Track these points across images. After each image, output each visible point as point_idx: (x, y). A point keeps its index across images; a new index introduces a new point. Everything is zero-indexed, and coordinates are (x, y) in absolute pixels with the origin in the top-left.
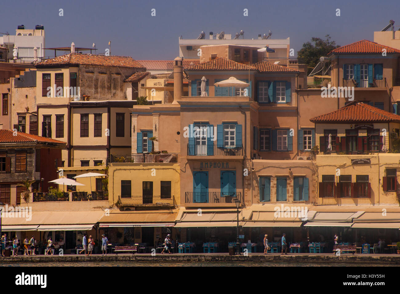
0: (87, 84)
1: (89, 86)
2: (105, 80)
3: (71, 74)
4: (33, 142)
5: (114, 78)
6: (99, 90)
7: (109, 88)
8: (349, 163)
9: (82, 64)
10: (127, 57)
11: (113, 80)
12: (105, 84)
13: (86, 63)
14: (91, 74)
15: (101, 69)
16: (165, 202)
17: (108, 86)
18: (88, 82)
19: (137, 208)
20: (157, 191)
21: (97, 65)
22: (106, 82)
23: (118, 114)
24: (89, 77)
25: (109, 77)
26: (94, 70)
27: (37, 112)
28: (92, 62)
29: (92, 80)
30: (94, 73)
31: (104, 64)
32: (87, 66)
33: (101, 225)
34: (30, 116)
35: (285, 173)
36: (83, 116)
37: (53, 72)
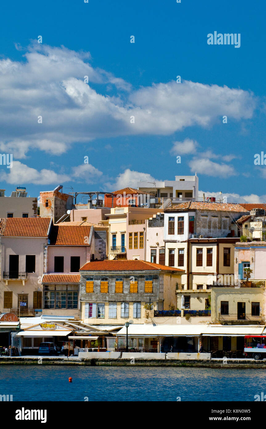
0: (202, 225)
1: (204, 227)
2: (216, 222)
3: (189, 218)
4: (158, 270)
5: (224, 220)
6: (212, 229)
7: (220, 228)
9: (198, 210)
10: (235, 204)
11: (223, 222)
12: (216, 224)
13: (201, 208)
14: (205, 218)
15: (214, 214)
16: (255, 318)
17: (219, 226)
18: (203, 223)
19: (233, 323)
21: (210, 210)
22: (217, 223)
23: (225, 249)
24: (203, 220)
25: (220, 219)
26: (208, 214)
27: (165, 247)
28: (207, 208)
29: (206, 222)
30: (208, 216)
31: (216, 209)
32: (203, 211)
34: (160, 249)
36: (199, 250)
37: (176, 216)
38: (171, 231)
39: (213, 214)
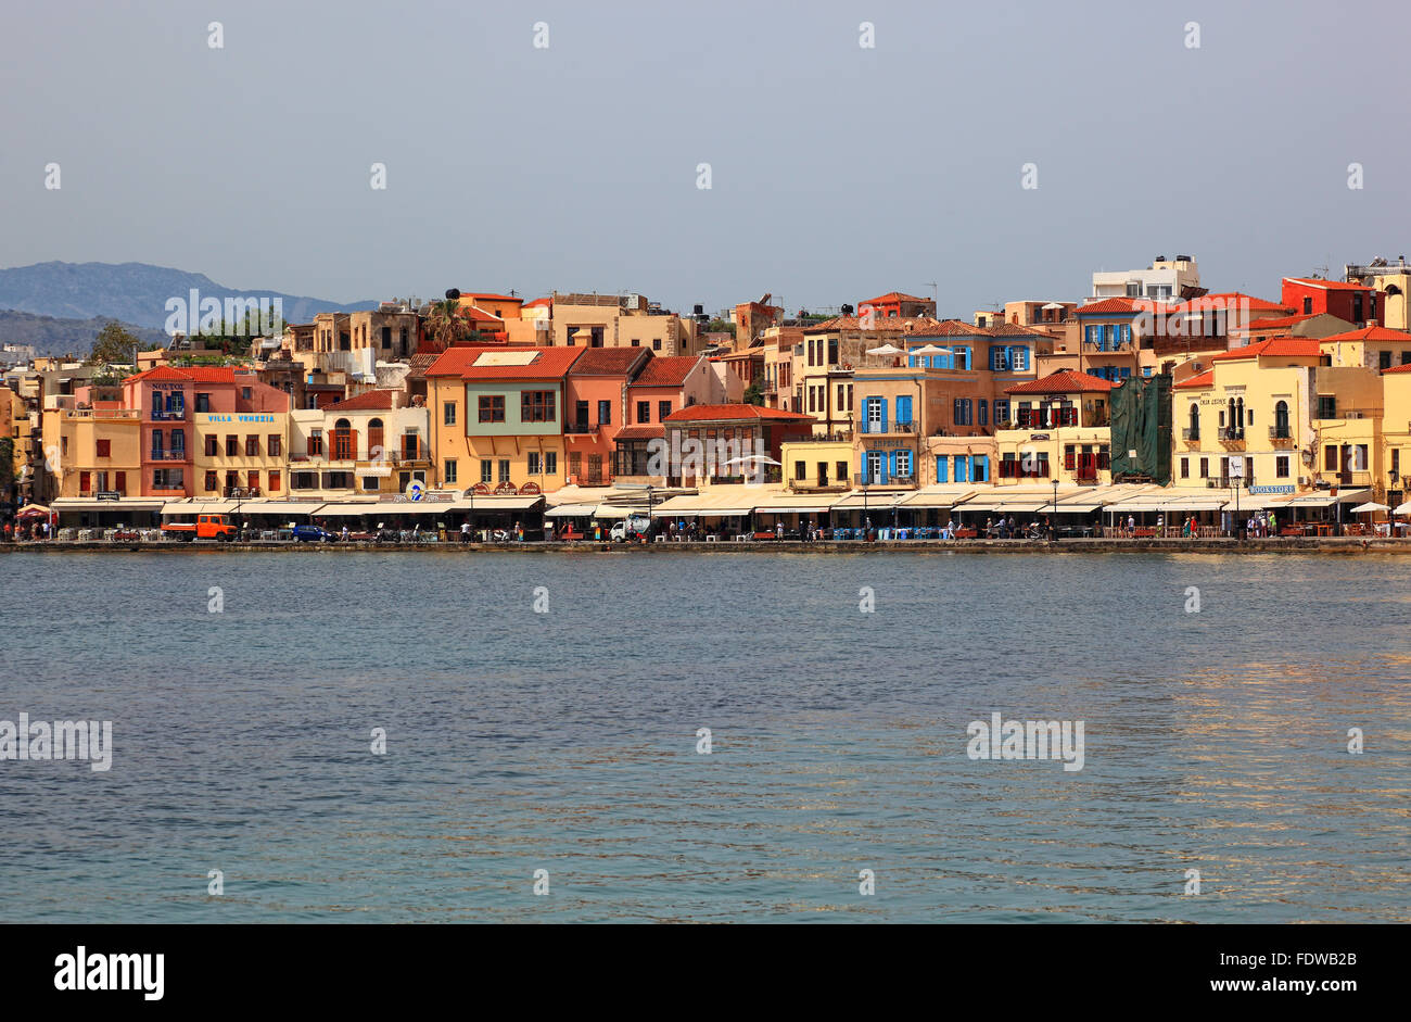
1: (853, 354)
3: (828, 341)
4: (758, 417)
8: (1029, 439)
9: (844, 330)
13: (849, 328)
14: (855, 340)
16: (842, 484)
18: (852, 348)
19: (810, 491)
20: (832, 473)
24: (853, 344)
26: (859, 335)
27: (805, 384)
29: (856, 347)
30: (859, 338)
33: (757, 511)
35: (964, 451)
36: (840, 387)
37: (815, 338)
38: (811, 363)
39: (868, 335)
